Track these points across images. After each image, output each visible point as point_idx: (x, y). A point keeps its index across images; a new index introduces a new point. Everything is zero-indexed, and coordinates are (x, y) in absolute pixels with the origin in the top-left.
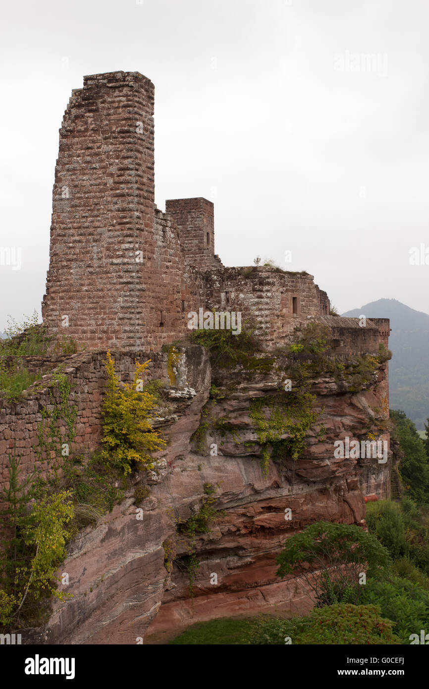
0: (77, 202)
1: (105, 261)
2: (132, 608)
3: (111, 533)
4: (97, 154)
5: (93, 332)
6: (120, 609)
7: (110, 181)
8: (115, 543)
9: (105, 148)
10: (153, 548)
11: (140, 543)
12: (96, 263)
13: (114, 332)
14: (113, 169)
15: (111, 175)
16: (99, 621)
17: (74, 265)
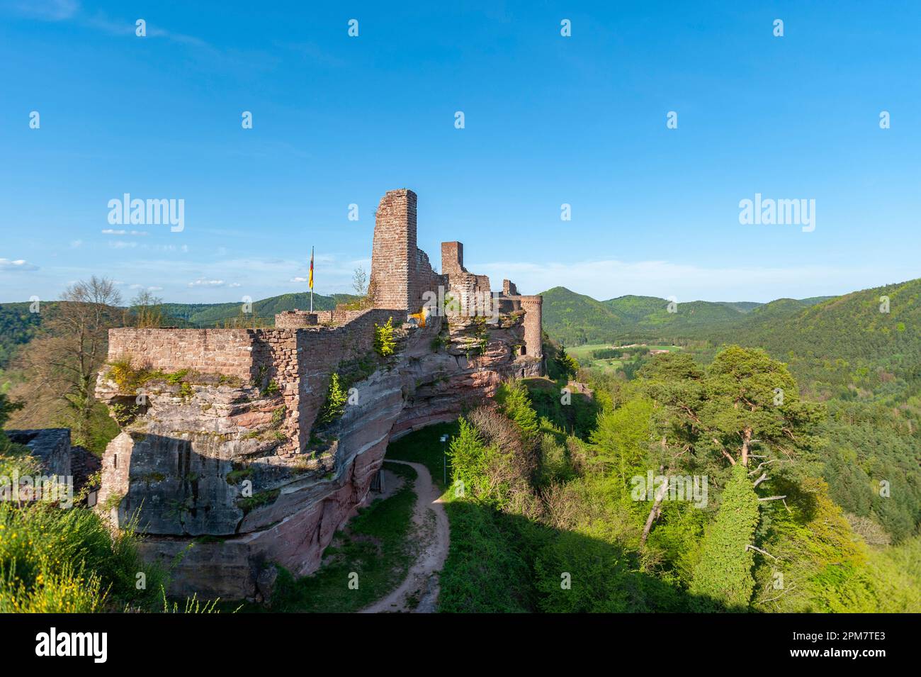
0: (383, 245)
1: (394, 270)
2: (386, 414)
3: (374, 383)
4: (391, 225)
5: (390, 301)
6: (379, 414)
7: (397, 236)
8: (376, 387)
9: (395, 222)
10: (396, 390)
11: (390, 387)
12: (391, 271)
13: (398, 301)
14: (398, 231)
15: (397, 234)
16: (368, 418)
17: (382, 272)
